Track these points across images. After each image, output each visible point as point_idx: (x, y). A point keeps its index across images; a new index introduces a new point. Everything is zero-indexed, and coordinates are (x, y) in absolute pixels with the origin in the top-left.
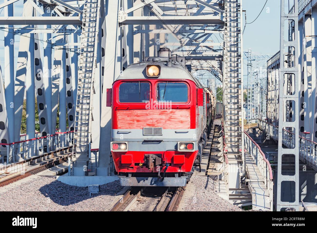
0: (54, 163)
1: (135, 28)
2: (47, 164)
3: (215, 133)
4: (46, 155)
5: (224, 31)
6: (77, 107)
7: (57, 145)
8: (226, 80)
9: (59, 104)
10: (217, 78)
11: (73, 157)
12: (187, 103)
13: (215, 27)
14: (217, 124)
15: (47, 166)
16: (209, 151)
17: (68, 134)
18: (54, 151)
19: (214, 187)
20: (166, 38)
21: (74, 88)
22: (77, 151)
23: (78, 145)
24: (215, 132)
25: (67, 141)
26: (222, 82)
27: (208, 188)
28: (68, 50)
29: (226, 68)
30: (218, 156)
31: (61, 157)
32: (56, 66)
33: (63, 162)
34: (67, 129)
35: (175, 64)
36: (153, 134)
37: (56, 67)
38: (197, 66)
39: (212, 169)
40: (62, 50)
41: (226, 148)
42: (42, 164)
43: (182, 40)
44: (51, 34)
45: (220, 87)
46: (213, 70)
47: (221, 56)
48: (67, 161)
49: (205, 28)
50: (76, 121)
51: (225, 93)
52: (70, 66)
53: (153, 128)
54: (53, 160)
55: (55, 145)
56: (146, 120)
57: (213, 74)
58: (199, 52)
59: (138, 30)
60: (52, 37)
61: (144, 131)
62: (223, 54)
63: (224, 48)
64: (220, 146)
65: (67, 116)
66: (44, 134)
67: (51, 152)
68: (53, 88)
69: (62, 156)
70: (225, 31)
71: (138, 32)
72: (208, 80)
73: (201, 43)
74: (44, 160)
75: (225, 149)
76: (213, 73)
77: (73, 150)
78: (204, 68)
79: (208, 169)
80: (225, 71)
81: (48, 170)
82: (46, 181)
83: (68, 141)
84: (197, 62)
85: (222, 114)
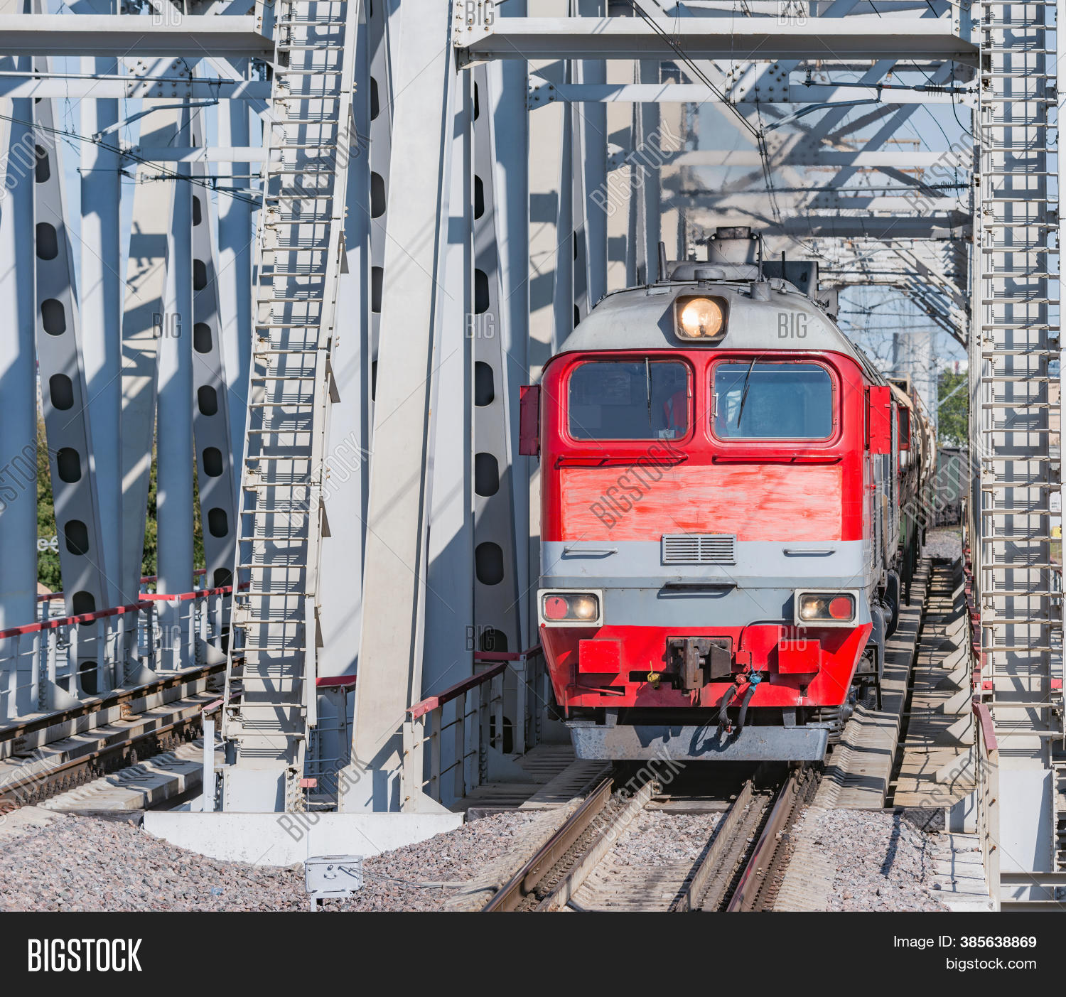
0: (131, 750)
1: (537, 73)
2: (96, 754)
3: (932, 599)
4: (90, 707)
5: (978, 91)
6: (245, 469)
7: (146, 660)
8: (984, 335)
9: (155, 453)
10: (940, 328)
11: (225, 717)
12: (830, 443)
13: (930, 74)
14: (943, 556)
15: (98, 764)
16: (901, 685)
17: (204, 605)
18: (132, 690)
19: (928, 865)
20: (688, 129)
21: (231, 375)
22: (246, 690)
23: (252, 657)
24: (930, 593)
25: (197, 635)
26: (965, 345)
27: (897, 872)
28: (203, 184)
29: (984, 277)
30: (946, 711)
31: (167, 719)
32: (140, 264)
33: (174, 746)
34: (196, 577)
35: (784, 291)
36: (700, 561)
37: (141, 269)
38: (843, 266)
39: (918, 776)
40: (171, 185)
41: (984, 672)
42: (75, 754)
43: (770, 136)
44: (116, 100)
45: (954, 373)
46: (924, 289)
47: (961, 220)
48: (195, 738)
49: (883, 80)
50: (245, 539)
51: (981, 399)
52: (211, 263)
53: (700, 536)
54: (126, 733)
55: (135, 656)
56: (673, 505)
57: (921, 304)
58: (851, 194)
59: (551, 88)
60: (122, 116)
61: (664, 547)
62: (972, 210)
63: (976, 176)
64: (956, 664)
65: (196, 513)
66: (83, 603)
67: (118, 691)
68: (129, 372)
69: (173, 711)
70: (981, 91)
71: (553, 93)
72: (896, 336)
73: (864, 154)
74: (83, 731)
75: (983, 680)
76: (922, 300)
77: (227, 684)
78: (877, 277)
79: (895, 775)
80: (979, 290)
81: (102, 782)
82: (91, 838)
83: (204, 637)
84: (842, 246)
85: (966, 506)
